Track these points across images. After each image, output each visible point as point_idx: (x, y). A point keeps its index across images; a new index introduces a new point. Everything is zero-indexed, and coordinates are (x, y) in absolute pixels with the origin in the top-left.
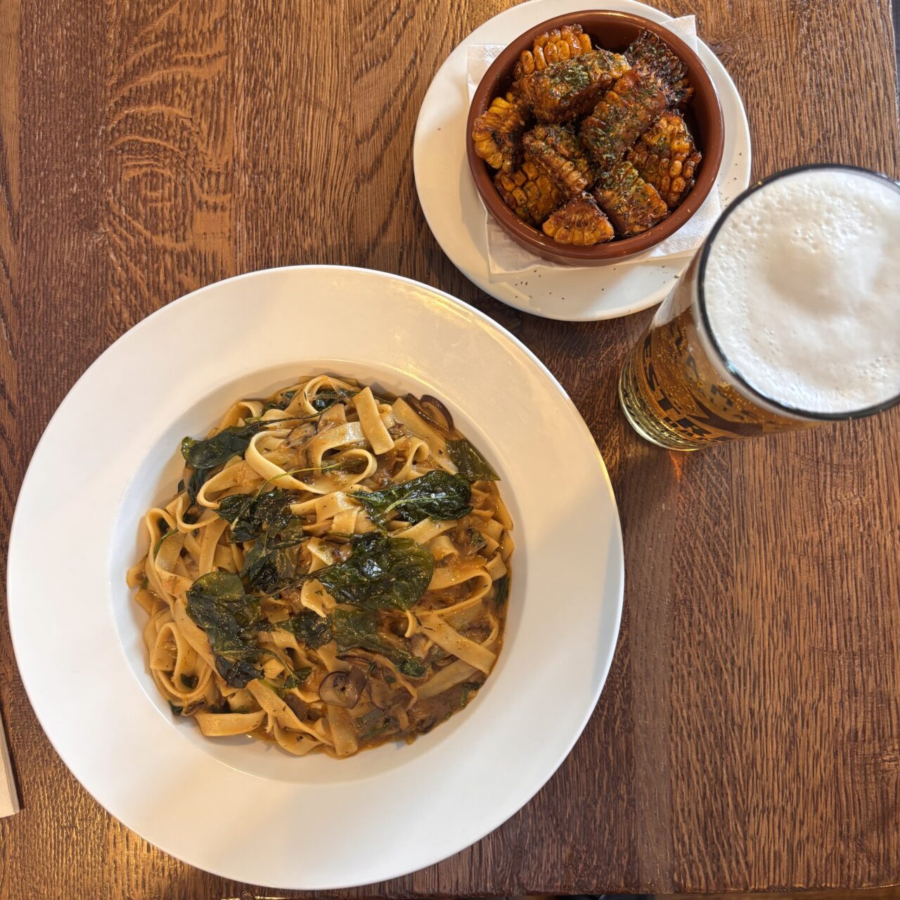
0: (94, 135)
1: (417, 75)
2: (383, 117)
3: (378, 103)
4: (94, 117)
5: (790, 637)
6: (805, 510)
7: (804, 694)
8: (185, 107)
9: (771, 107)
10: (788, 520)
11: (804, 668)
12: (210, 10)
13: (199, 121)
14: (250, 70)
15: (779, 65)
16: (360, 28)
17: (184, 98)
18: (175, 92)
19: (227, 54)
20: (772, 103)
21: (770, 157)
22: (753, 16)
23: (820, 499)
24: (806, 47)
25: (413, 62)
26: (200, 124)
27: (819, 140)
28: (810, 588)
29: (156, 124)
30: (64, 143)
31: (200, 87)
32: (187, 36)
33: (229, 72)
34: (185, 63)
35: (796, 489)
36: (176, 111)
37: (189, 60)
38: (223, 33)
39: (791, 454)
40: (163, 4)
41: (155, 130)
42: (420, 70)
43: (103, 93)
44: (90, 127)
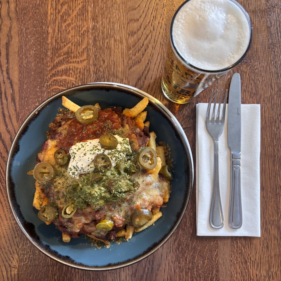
0: (43, 86)
1: (149, 68)
2: (138, 82)
3: (137, 77)
4: (43, 80)
5: (269, 251)
6: (273, 210)
7: (273, 269)
8: (73, 77)
9: (262, 80)
10: (268, 214)
11: (273, 261)
12: (82, 45)
13: (78, 81)
14: (95, 65)
15: (265, 66)
16: (131, 52)
17: (73, 74)
18: (70, 72)
19: (87, 60)
20: (263, 79)
21: (262, 96)
22: (257, 50)
23: (278, 207)
24: (273, 61)
25: (148, 63)
26: (78, 83)
27: (277, 91)
28: (275, 235)
29: (64, 83)
30: (33, 89)
31: (78, 70)
32: (74, 54)
33: (88, 66)
34: (73, 62)
35: (270, 203)
36: (71, 78)
37: (75, 61)
38: (86, 53)
39: (268, 192)
40: (66, 43)
41: (63, 85)
42: (150, 66)
43: (46, 72)
44: (42, 84)
